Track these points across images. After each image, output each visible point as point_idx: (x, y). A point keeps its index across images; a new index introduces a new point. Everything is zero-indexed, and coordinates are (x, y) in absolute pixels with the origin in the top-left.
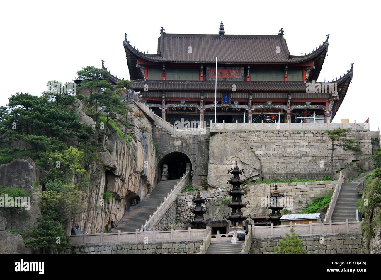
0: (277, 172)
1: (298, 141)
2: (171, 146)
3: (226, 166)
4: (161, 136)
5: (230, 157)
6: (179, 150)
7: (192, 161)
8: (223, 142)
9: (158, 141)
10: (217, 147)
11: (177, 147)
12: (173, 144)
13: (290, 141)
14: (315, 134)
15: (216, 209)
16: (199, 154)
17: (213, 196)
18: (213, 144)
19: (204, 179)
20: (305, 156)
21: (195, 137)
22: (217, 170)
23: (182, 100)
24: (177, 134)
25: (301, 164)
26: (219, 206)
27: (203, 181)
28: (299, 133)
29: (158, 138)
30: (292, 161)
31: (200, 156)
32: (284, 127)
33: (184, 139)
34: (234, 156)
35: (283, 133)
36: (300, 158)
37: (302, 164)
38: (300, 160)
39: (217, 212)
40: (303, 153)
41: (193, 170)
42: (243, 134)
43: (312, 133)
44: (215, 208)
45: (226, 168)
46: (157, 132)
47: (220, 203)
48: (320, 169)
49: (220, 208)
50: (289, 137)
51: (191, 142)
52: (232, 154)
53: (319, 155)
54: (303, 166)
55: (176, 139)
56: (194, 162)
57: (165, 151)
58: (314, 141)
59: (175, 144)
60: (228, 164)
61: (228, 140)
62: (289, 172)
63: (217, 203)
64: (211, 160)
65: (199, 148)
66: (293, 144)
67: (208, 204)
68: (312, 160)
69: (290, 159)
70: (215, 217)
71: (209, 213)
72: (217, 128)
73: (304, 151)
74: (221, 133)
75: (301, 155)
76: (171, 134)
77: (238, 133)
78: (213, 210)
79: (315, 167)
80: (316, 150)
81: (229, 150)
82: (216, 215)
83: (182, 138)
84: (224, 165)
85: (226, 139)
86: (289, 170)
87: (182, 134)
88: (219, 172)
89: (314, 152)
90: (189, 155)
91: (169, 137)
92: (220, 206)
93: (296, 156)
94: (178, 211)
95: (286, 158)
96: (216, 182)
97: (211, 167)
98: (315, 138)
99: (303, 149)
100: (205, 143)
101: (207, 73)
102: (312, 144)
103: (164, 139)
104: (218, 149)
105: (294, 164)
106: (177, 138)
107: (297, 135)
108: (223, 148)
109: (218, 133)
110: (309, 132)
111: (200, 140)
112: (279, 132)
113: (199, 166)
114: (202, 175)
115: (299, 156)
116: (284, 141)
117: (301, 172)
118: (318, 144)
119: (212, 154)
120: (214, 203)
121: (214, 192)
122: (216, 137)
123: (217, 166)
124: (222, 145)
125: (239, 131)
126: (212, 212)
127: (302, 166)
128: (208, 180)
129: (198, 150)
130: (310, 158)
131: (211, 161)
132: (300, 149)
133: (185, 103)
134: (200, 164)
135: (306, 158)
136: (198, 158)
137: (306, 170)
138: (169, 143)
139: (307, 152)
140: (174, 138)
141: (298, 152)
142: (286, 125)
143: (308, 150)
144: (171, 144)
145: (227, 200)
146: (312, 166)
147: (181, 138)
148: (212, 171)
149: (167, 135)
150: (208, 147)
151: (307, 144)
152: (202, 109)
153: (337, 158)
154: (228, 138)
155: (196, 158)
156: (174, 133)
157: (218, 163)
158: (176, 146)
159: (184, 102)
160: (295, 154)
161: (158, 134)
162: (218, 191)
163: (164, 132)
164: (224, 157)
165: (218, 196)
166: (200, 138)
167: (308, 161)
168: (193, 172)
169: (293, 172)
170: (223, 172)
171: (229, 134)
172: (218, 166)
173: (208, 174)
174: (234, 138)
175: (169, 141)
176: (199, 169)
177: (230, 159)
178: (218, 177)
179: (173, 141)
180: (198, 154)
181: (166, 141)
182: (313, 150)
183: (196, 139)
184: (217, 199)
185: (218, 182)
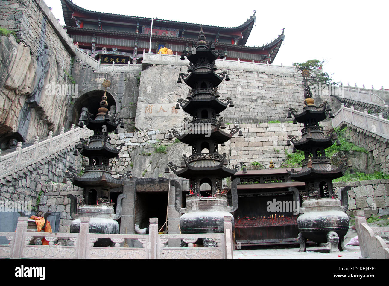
0: (229, 116)
1: (252, 81)
2: (92, 84)
3: (162, 105)
4: (81, 72)
5: (167, 94)
6: (101, 89)
7: (117, 101)
8: (158, 76)
9: (77, 78)
10: (150, 81)
11: (100, 85)
12: (95, 81)
13: (242, 80)
14: (270, 76)
15: (145, 161)
16: (127, 93)
17: (141, 140)
18: (145, 78)
19: (130, 123)
20: (261, 99)
21: (123, 74)
22: (149, 110)
23: (114, 47)
24: (102, 70)
25: (257, 107)
26: (150, 155)
27: (129, 126)
28: (251, 73)
29: (78, 74)
30: (246, 103)
31: (127, 95)
32: (234, 65)
33: (109, 75)
34: (173, 93)
35: (233, 71)
36: (256, 100)
37: (259, 107)
38: (255, 103)
39: (147, 164)
40: (258, 95)
41: (117, 112)
42: (185, 68)
43: (266, 74)
44: (143, 159)
45: (162, 107)
46: (78, 68)
47: (152, 151)
48: (280, 115)
49: (151, 159)
50: (241, 77)
51: (118, 79)
52: (169, 90)
53: (277, 99)
54: (260, 111)
55: (99, 75)
56: (120, 102)
57: (84, 89)
58: (269, 83)
59: (98, 81)
60: (164, 102)
61: (164, 74)
62: (243, 117)
63: (148, 152)
64: (141, 96)
65: (127, 86)
66: (245, 84)
67: (133, 152)
68: (269, 103)
69: (243, 101)
70: (143, 172)
71: (134, 166)
72: (151, 59)
73: (260, 93)
74: (156, 65)
75: (257, 98)
76: (94, 69)
77: (178, 67)
78: (141, 162)
79: (274, 112)
80: (273, 93)
81: (167, 86)
82: (144, 169)
83: (107, 74)
84: (159, 103)
85: (162, 72)
86: (243, 114)
87: (108, 70)
88: (151, 112)
89: (270, 94)
90: (113, 94)
91: (91, 72)
92: (152, 156)
93: (250, 97)
94: (85, 162)
95: (239, 99)
96: (147, 125)
97: (141, 105)
98: (270, 80)
99: (258, 91)
100: (135, 81)
101: (143, 31)
102: (268, 86)
103: (85, 75)
104: (151, 83)
105: (248, 107)
106: (101, 75)
107: (250, 75)
108: (157, 83)
109: (152, 65)
110: (263, 73)
111: (130, 77)
112: (228, 69)
113: (125, 107)
114: (128, 118)
115: (255, 98)
116: (235, 80)
117: (258, 118)
118: (274, 86)
119: (144, 89)
120: (142, 151)
121: (143, 135)
122: (149, 70)
123: (148, 104)
124: (157, 79)
125: (179, 64)
126: (138, 165)
127: (258, 110)
128: (136, 122)
129: (126, 89)
130: (268, 101)
131: (141, 98)
132: (254, 91)
133: (117, 51)
134: (127, 104)
135: (262, 101)
136: (124, 99)
137: (263, 115)
138: (91, 80)
139: (263, 94)
140: (97, 74)
141: (252, 93)
142: (236, 63)
143: (263, 92)
144: (92, 81)
145: (163, 146)
146: (270, 111)
147: (105, 75)
148: (142, 111)
149: (89, 70)
150: (138, 85)
151: (262, 85)
152: (135, 57)
153: (297, 104)
154: (166, 71)
155: (123, 98)
156: (98, 69)
157: (150, 100)
158: (98, 84)
159: (117, 49)
160: (249, 96)
161: (77, 70)
162: (149, 133)
163: (85, 68)
164: (159, 94)
165: (149, 141)
166: (130, 75)
167: (265, 105)
168: (117, 116)
169: (248, 117)
170: (158, 112)
171: (167, 66)
172: (151, 105)
173: (137, 114)
174: (173, 71)
175: (91, 78)
176: (125, 110)
177: (167, 96)
178: (149, 119)
179: (96, 78)
180: (125, 93)
181: (87, 77)
182: (270, 92)
183: (124, 76)
184: (147, 145)
185: (149, 125)
